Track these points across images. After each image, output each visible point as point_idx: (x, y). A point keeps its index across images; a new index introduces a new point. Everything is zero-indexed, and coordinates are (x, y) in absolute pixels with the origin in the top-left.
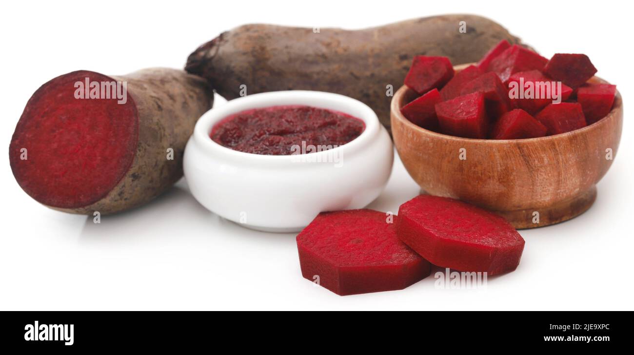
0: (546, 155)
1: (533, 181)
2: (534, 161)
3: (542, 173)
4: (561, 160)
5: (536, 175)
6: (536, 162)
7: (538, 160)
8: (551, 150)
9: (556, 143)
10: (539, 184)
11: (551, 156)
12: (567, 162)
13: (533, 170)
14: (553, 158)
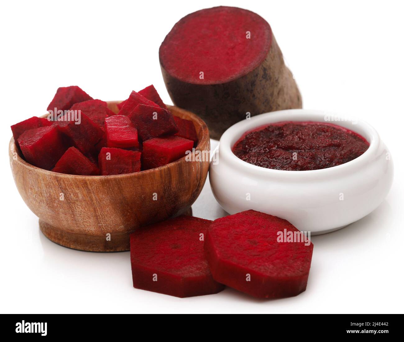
0: (80, 191)
1: (72, 212)
2: (70, 194)
3: (78, 206)
4: (94, 198)
5: (74, 208)
6: (72, 195)
7: (74, 194)
8: (83, 188)
9: (88, 182)
10: (78, 215)
11: (84, 193)
12: (101, 201)
13: (71, 202)
14: (87, 195)
